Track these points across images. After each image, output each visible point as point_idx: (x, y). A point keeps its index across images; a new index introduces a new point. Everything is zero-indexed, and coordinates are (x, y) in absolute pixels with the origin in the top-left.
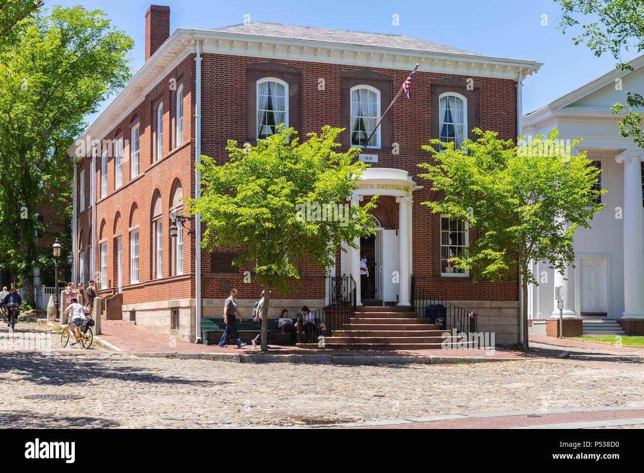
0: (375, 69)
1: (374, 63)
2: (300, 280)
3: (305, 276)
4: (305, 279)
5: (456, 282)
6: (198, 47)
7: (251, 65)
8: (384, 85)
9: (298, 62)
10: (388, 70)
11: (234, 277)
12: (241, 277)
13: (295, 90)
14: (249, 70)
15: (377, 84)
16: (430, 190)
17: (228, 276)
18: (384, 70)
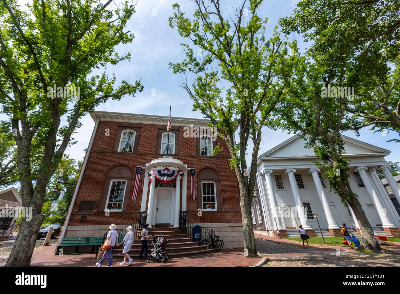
2: (126, 214)
3: (129, 212)
4: (129, 214)
5: (210, 213)
6: (98, 118)
7: (120, 125)
8: (177, 132)
9: (141, 124)
10: (178, 127)
11: (90, 213)
12: (93, 213)
13: (138, 133)
14: (119, 126)
15: (174, 131)
16: (196, 171)
17: (86, 213)
18: (176, 126)
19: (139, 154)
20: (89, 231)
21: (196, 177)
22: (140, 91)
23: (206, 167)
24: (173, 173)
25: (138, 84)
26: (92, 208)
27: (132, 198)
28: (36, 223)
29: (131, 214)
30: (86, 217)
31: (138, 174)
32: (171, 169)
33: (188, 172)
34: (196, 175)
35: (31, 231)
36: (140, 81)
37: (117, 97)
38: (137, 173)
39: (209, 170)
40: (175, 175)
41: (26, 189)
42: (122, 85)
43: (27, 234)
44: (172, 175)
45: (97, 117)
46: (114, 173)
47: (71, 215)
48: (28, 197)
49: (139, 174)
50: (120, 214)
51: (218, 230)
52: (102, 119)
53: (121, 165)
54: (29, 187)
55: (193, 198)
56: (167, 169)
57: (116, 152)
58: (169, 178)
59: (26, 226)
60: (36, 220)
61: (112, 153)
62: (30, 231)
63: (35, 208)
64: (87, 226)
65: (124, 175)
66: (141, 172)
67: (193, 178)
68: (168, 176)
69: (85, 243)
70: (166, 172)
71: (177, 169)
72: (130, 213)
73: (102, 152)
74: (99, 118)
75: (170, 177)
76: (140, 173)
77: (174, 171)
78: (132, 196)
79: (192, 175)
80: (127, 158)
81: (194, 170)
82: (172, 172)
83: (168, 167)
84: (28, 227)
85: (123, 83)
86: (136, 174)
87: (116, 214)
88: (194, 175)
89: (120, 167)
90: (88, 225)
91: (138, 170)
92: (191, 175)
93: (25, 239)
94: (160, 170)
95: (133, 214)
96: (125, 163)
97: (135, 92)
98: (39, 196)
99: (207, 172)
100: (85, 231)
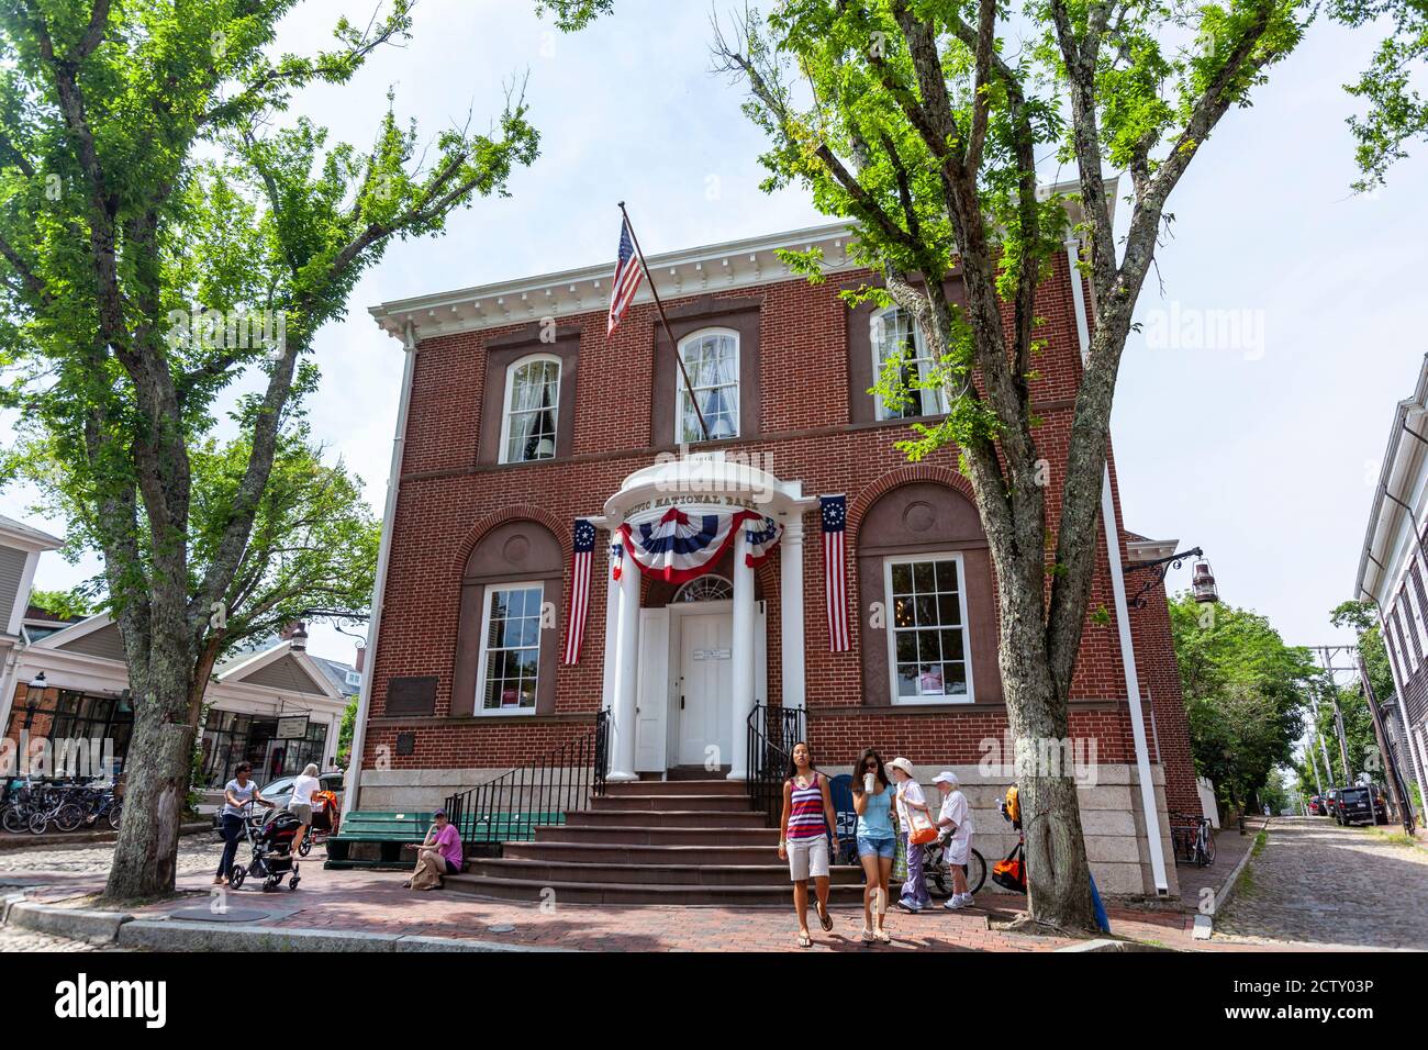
0: (723, 293)
1: (718, 284)
2: (549, 725)
3: (561, 717)
4: (562, 724)
5: (930, 715)
6: (409, 332)
7: (494, 341)
8: (744, 319)
9: (576, 317)
10: (751, 290)
11: (424, 724)
12: (436, 724)
13: (572, 365)
14: (492, 349)
15: (727, 320)
16: (850, 505)
17: (413, 724)
18: (741, 291)
19: (579, 462)
20: (429, 790)
21: (851, 539)
22: (526, 160)
23: (905, 478)
24: (705, 531)
25: (516, 128)
26: (427, 705)
27: (564, 659)
28: (163, 753)
29: (568, 724)
30: (412, 737)
31: (581, 552)
32: (697, 511)
33: (808, 516)
34: (852, 528)
35: (154, 777)
36: (520, 112)
37: (423, 220)
38: (578, 549)
39: (922, 495)
40: (720, 537)
41: (132, 644)
42: (443, 155)
43: (143, 786)
44: (702, 540)
45: (405, 328)
46: (491, 558)
47: (368, 730)
48: (139, 670)
49: (586, 549)
50: (529, 725)
51: (978, 799)
52: (426, 332)
53: (516, 521)
54: (140, 635)
55: (841, 641)
56: (674, 515)
57: (493, 468)
58: (688, 556)
59: (140, 763)
60: (164, 741)
61: (476, 473)
62: (150, 778)
63: (157, 706)
64: (420, 771)
65: (532, 563)
66: (593, 543)
67: (835, 542)
68: (680, 546)
69: (417, 833)
70: (671, 529)
71: (725, 512)
72: (564, 722)
73: (440, 477)
74: (413, 332)
75: (692, 550)
76: (590, 548)
77: (711, 524)
78: (566, 651)
79: (832, 529)
80: (533, 486)
81: (841, 501)
82: (700, 528)
83: (677, 506)
84: (144, 766)
85: (444, 144)
86: (575, 551)
87: (511, 725)
88: (842, 527)
89: (511, 531)
90: (423, 768)
91: (581, 537)
92: (826, 528)
93: (140, 802)
94: (649, 525)
95: (575, 724)
96: (528, 508)
97: (506, 171)
98: (165, 663)
99: (913, 504)
100: (416, 790)
